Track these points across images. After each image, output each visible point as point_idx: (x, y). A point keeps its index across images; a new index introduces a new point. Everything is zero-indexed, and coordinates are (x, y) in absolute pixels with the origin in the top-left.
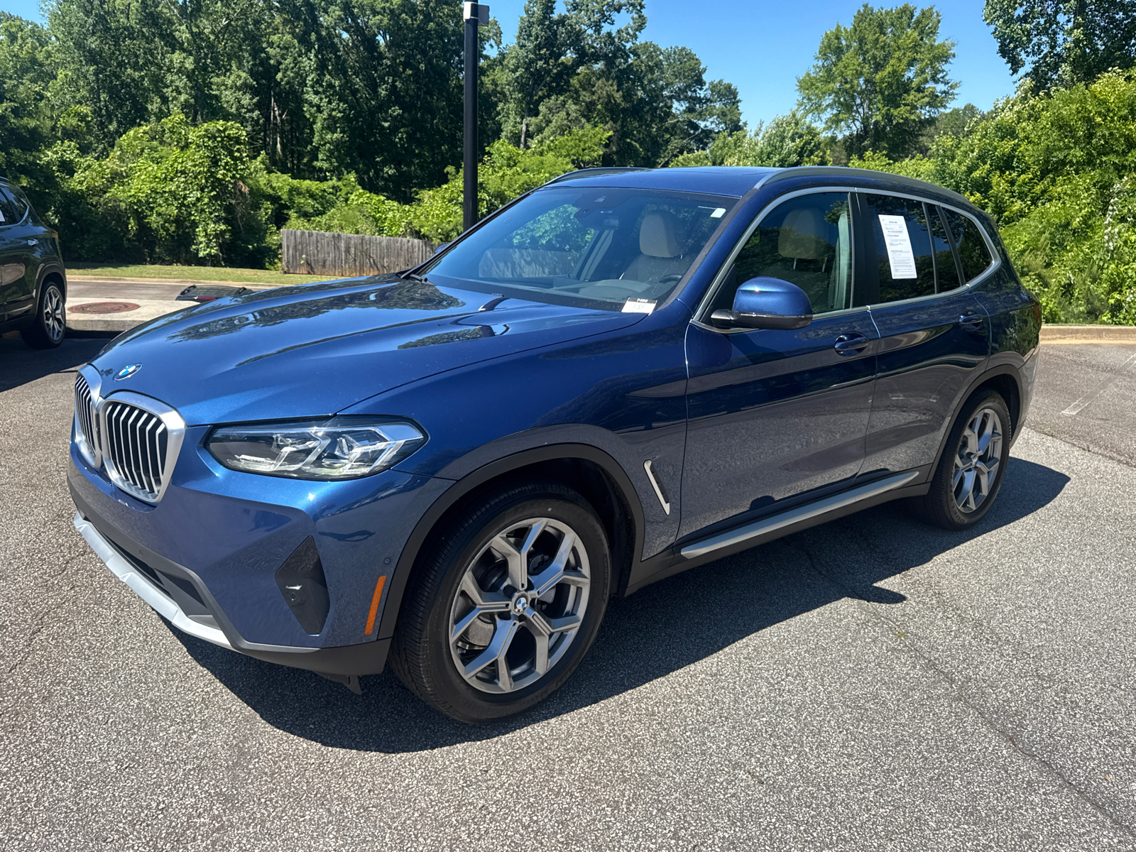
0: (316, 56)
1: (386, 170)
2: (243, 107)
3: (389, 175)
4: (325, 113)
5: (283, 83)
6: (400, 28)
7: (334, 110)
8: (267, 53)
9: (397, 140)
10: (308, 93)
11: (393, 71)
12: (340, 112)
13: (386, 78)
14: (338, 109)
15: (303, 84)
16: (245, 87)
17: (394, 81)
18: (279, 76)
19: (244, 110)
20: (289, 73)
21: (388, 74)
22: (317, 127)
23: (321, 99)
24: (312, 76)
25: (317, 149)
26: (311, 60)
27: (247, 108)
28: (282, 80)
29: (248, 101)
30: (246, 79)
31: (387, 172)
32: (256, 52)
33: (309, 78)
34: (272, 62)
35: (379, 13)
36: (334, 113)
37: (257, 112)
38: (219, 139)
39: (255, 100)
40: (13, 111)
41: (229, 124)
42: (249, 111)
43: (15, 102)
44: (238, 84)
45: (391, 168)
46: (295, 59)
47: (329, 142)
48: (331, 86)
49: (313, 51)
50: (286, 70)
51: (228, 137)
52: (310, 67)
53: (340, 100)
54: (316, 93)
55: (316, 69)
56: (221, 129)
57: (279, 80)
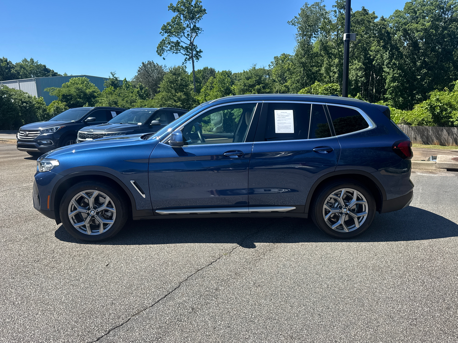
0: (389, 53)
1: (417, 96)
2: (358, 76)
3: (418, 98)
4: (391, 75)
5: (375, 65)
6: (430, 36)
7: (395, 74)
8: (370, 54)
9: (424, 83)
10: (384, 68)
11: (425, 54)
12: (398, 74)
13: (421, 58)
14: (397, 73)
15: (383, 65)
16: (360, 69)
17: (424, 58)
18: (374, 62)
19: (359, 78)
20: (378, 61)
21: (422, 56)
22: (387, 81)
23: (390, 70)
24: (387, 61)
25: (387, 90)
26: (387, 55)
27: (360, 77)
28: (375, 64)
29: (360, 74)
30: (361, 65)
31: (417, 97)
32: (366, 54)
33: (386, 62)
34: (371, 57)
35: (419, 31)
36: (395, 75)
37: (364, 78)
38: (329, 90)
39: (363, 73)
40: (263, 87)
41: (334, 84)
42: (360, 78)
43: (264, 84)
44: (358, 67)
45: (419, 95)
46: (381, 55)
47: (392, 87)
48: (394, 64)
49: (388, 51)
50: (377, 60)
51: (333, 89)
52: (386, 57)
53: (398, 69)
54: (388, 67)
55: (389, 58)
56: (331, 86)
57: (374, 64)
